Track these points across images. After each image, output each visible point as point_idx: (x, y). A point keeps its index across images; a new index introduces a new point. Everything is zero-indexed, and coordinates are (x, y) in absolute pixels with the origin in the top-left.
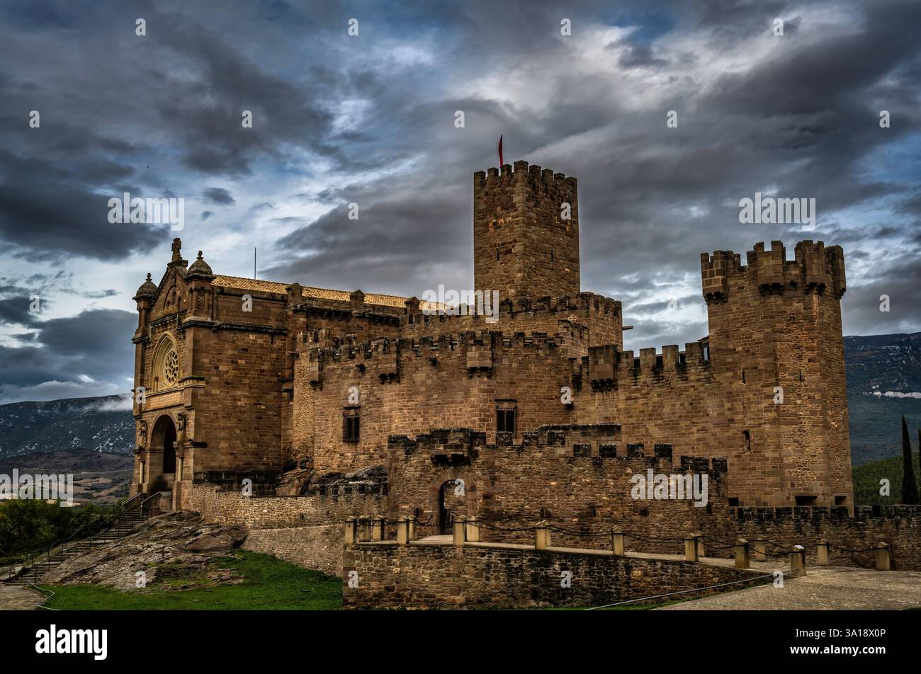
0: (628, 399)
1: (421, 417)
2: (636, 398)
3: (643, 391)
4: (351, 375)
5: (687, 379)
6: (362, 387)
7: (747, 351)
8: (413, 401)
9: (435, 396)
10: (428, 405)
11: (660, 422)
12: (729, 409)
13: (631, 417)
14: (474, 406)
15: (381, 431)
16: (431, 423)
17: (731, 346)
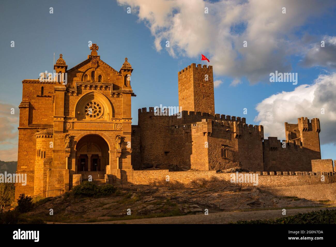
0: (280, 154)
1: (247, 152)
2: (283, 154)
3: (285, 152)
4: (222, 133)
5: (297, 151)
6: (227, 138)
7: (313, 145)
8: (244, 146)
9: (250, 145)
10: (248, 148)
11: (290, 162)
12: (309, 160)
13: (281, 159)
14: (261, 151)
15: (235, 156)
16: (250, 155)
17: (309, 143)
